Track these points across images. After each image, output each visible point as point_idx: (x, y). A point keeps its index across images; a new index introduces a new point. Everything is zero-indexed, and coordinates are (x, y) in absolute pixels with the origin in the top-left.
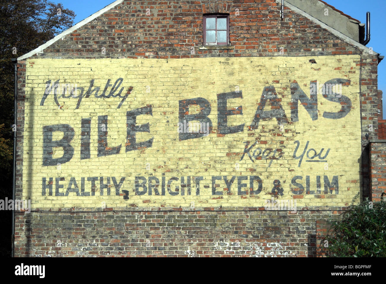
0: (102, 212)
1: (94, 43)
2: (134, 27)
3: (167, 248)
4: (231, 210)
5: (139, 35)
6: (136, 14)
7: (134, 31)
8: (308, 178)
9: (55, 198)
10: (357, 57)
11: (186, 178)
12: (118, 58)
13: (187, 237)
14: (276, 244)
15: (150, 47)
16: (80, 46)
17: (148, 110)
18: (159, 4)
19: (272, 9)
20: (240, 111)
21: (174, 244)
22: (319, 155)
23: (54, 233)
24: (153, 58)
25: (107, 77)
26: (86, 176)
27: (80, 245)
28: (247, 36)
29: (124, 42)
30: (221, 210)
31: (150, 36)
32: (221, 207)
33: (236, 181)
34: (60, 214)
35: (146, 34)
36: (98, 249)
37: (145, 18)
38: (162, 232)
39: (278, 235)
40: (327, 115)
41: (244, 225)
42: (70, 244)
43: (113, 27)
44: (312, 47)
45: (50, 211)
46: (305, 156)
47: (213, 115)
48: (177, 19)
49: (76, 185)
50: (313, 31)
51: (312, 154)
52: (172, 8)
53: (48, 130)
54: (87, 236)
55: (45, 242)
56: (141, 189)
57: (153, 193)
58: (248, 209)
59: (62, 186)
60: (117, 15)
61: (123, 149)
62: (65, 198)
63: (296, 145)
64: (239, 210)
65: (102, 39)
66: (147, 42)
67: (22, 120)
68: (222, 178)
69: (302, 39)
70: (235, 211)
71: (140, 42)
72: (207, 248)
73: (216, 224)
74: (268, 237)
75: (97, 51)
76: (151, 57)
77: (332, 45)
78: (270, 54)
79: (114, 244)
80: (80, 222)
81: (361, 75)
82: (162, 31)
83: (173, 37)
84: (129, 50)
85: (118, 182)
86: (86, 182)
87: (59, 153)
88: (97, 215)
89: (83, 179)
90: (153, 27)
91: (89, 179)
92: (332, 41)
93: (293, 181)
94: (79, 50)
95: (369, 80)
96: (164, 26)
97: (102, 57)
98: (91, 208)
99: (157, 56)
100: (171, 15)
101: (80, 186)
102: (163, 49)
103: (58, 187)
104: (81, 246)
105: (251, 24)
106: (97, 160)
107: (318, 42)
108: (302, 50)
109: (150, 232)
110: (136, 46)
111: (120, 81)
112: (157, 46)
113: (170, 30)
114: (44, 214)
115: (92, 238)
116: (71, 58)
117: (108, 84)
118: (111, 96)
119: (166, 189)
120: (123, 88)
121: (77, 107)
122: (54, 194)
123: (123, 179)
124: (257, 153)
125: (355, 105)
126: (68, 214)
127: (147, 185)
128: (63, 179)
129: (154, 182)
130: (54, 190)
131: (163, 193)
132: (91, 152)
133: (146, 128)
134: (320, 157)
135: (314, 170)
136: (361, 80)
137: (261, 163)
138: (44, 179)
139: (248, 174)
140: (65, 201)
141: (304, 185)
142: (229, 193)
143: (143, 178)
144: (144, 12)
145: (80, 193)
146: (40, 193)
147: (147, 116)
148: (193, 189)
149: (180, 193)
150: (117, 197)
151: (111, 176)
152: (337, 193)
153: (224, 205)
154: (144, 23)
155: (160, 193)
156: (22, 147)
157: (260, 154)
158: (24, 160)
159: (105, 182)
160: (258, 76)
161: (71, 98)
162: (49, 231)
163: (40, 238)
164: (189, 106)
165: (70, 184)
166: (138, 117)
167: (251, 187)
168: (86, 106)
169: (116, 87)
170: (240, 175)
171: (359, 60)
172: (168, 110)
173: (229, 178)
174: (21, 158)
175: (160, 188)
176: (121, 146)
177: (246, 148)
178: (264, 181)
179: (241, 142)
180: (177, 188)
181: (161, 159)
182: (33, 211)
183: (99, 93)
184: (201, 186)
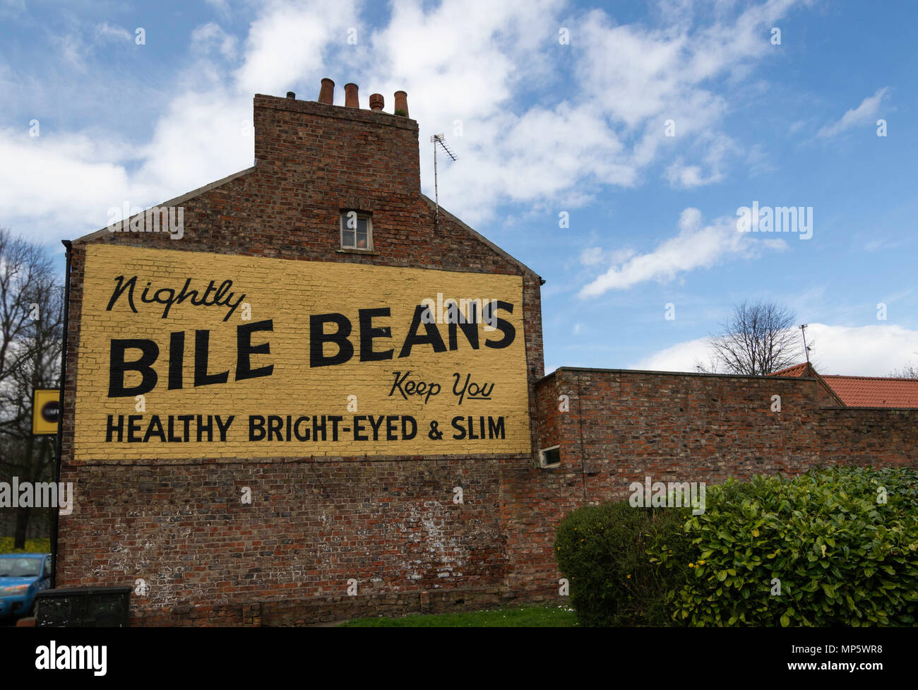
0: (199, 465)
1: (190, 231)
2: (249, 215)
3: (294, 514)
4: (379, 460)
5: (255, 225)
6: (251, 199)
7: (248, 219)
8: (470, 419)
9: (128, 445)
10: (519, 279)
11: (319, 419)
12: (225, 253)
13: (320, 497)
14: (436, 503)
15: (270, 243)
17: (267, 325)
18: (283, 189)
19: (423, 213)
20: (387, 332)
21: (303, 508)
22: (483, 390)
23: (125, 497)
24: (274, 257)
25: (210, 278)
26: (176, 413)
27: (164, 513)
28: (394, 241)
29: (234, 233)
30: (366, 460)
31: (270, 228)
32: (366, 456)
33: (384, 422)
34: (135, 468)
35: (265, 226)
36: (193, 519)
37: (264, 206)
38: (286, 492)
39: (437, 492)
40: (490, 344)
41: (396, 479)
42: (150, 513)
43: (219, 212)
44: (470, 262)
45: (119, 464)
46: (466, 393)
47: (354, 338)
48: (306, 211)
49: (160, 426)
50: (470, 243)
51: (474, 390)
52: (300, 197)
53: (118, 347)
54: (177, 501)
55: (110, 510)
56: (257, 433)
57: (275, 437)
58: (400, 459)
59: (138, 428)
60: (224, 196)
61: (232, 376)
62: (143, 444)
63: (456, 378)
64: (388, 459)
65: (203, 226)
66: (267, 237)
67: (76, 330)
68: (368, 418)
69: (459, 251)
70: (383, 461)
71: (256, 235)
72: (348, 511)
73: (359, 479)
74: (426, 494)
75: (195, 242)
76: (271, 255)
77: (491, 262)
78: (422, 265)
79: (218, 511)
80: (165, 480)
81: (524, 299)
82: (287, 223)
83: (301, 234)
84: (241, 245)
85: (224, 422)
86: (176, 422)
87: (133, 379)
88: (192, 469)
89: (171, 418)
90: (275, 218)
91: (180, 418)
92: (492, 258)
93: (454, 423)
95: (533, 305)
96: (289, 218)
97: (202, 251)
98: (184, 460)
99: (280, 256)
100: (299, 205)
101: (165, 428)
102: (288, 248)
103: (132, 428)
104: (167, 515)
105: (398, 227)
106: (193, 391)
107: (476, 257)
108: (459, 265)
109: (270, 492)
110: (251, 240)
111: (227, 284)
112: (280, 242)
113: (297, 224)
114: (108, 469)
115: (184, 503)
116: (155, 247)
117: (210, 288)
118: (215, 304)
119: (293, 433)
120: (232, 294)
121: (165, 316)
122: (125, 439)
123: (231, 419)
124: (410, 387)
125: (520, 334)
126: (148, 468)
127: (266, 427)
128: (140, 417)
129: (275, 423)
130: (125, 434)
131: (289, 439)
132: (184, 380)
133: (264, 349)
134: (484, 393)
135: (477, 409)
136: (524, 305)
137: (415, 399)
138: (110, 418)
139: (400, 413)
140: (143, 450)
141: (467, 428)
142: (376, 438)
143: (261, 418)
144: (262, 197)
145: (167, 439)
146: (104, 439)
147: (266, 333)
148: (330, 432)
149: (311, 438)
150: (222, 444)
151: (213, 414)
152: (503, 437)
153: (369, 454)
154: (262, 211)
155: (285, 438)
156: (75, 370)
157: (413, 388)
158: (79, 388)
159: (205, 423)
160: (409, 291)
161: (155, 302)
162: (115, 494)
163: (101, 506)
164: (324, 324)
165: (151, 425)
166: (253, 334)
167: (404, 430)
168: (178, 316)
169: (222, 292)
170: (389, 414)
171: (521, 282)
172: (295, 326)
173: (376, 419)
174: (73, 385)
175: (283, 431)
176: (228, 372)
177: (396, 380)
178: (419, 422)
179: (391, 373)
180: (308, 431)
181: (286, 391)
182: (92, 465)
183: (197, 298)
184: (340, 428)
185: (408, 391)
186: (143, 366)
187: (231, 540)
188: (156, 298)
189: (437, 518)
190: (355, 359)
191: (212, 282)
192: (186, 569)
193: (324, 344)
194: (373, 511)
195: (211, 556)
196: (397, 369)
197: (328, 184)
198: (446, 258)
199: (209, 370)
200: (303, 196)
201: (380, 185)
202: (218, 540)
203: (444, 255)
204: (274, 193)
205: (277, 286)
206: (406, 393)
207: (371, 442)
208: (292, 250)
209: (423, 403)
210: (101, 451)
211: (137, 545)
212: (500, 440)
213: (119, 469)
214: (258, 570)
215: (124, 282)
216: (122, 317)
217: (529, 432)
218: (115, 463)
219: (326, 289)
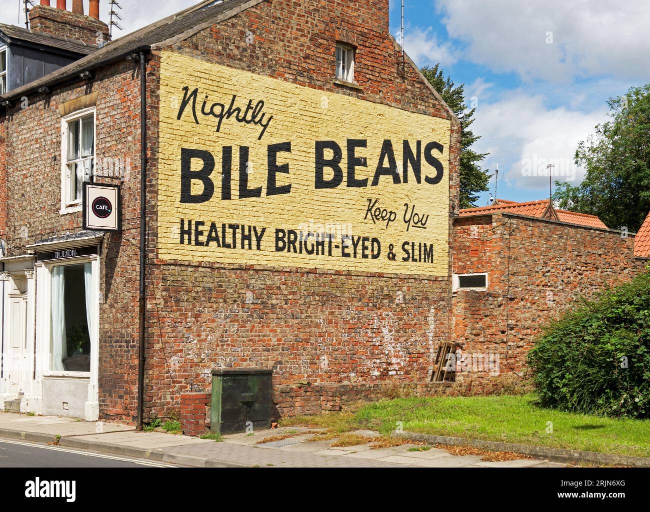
0: (243, 269)
1: (234, 48)
2: (274, 38)
3: (303, 316)
4: (357, 274)
5: (279, 49)
6: (276, 22)
7: (274, 42)
8: (413, 244)
9: (194, 248)
10: (448, 122)
12: (259, 74)
13: (320, 303)
14: (390, 313)
15: (289, 68)
16: (220, 48)
17: (286, 147)
18: (298, 15)
19: (390, 52)
20: (364, 162)
21: (309, 311)
22: (421, 220)
23: (194, 294)
24: (292, 82)
25: (249, 97)
26: (228, 222)
27: (220, 310)
28: (371, 77)
29: (265, 55)
30: (349, 274)
31: (289, 53)
32: (349, 270)
33: (361, 242)
34: (201, 269)
35: (286, 50)
36: (239, 316)
37: (285, 30)
38: (299, 297)
40: (428, 179)
41: (366, 292)
42: (210, 309)
43: (254, 32)
44: (418, 104)
45: (190, 264)
46: (412, 221)
47: (343, 165)
48: (313, 40)
49: (216, 232)
50: (419, 85)
51: (416, 219)
53: (187, 155)
54: (228, 300)
55: (184, 306)
56: (281, 244)
57: (292, 249)
58: (369, 275)
59: (202, 233)
60: (257, 16)
61: (264, 191)
62: (205, 248)
63: (406, 207)
64: (362, 274)
65: (243, 44)
66: (287, 61)
67: (156, 136)
68: (350, 237)
69: (412, 92)
70: (359, 276)
71: (280, 59)
72: (337, 316)
73: (344, 290)
74: (384, 305)
75: (238, 60)
76: (290, 80)
77: (432, 105)
78: (389, 103)
79: (254, 311)
80: (221, 281)
81: (450, 141)
82: (301, 50)
83: (310, 61)
84: (270, 67)
85: (259, 233)
86: (227, 229)
87: (197, 187)
88: (238, 272)
89: (224, 226)
90: (292, 43)
91: (231, 226)
92: (432, 101)
93: (403, 246)
94: (219, 54)
96: (302, 45)
97: (243, 69)
99: (295, 81)
100: (309, 32)
101: (220, 234)
102: (301, 75)
103: (199, 233)
104: (221, 312)
105: (375, 64)
106: (238, 202)
107: (423, 100)
108: (412, 105)
109: (288, 297)
110: (276, 62)
111: (261, 104)
112: (296, 68)
113: (307, 51)
114: (182, 268)
115: (233, 302)
117: (249, 107)
118: (252, 123)
119: (303, 246)
120: (264, 114)
121: (218, 130)
122: (193, 242)
123: (264, 230)
124: (377, 213)
125: (446, 172)
126: (209, 270)
127: (286, 240)
128: (202, 223)
129: (292, 237)
130: (193, 237)
131: (301, 252)
132: (233, 192)
133: (285, 169)
134: (422, 223)
135: (418, 236)
136: (451, 147)
137: (381, 223)
138: (182, 222)
139: (371, 235)
140: (206, 253)
141: (410, 252)
142: (355, 256)
143: (283, 231)
144: (284, 21)
145: (221, 244)
146: (179, 241)
147: (286, 154)
148: (326, 249)
149: (315, 252)
150: (258, 252)
151: (252, 225)
152: (432, 262)
153: (351, 269)
154: (284, 35)
155: (298, 251)
156: (157, 175)
157: (379, 214)
158: (160, 192)
159: (246, 233)
160: (379, 126)
161: (211, 115)
162: (187, 291)
163: (178, 301)
164: (324, 149)
165: (211, 231)
166: (278, 154)
167: (373, 250)
168: (226, 131)
169: (257, 111)
170: (364, 236)
171: (449, 126)
172: (305, 149)
173: (356, 238)
174: (155, 189)
175: (297, 245)
176: (261, 187)
177: (369, 206)
178: (382, 244)
179: (365, 199)
180: (313, 245)
181: (300, 209)
182: (170, 265)
183: (240, 115)
184: (333, 245)
185: (376, 216)
186: (204, 175)
187: (264, 336)
188: (212, 112)
189: (390, 326)
190: (344, 184)
191: (251, 101)
192: (234, 360)
193: (325, 168)
194: (352, 318)
195: (251, 349)
196: (370, 196)
197: (328, 14)
198: (404, 98)
199: (249, 184)
200: (312, 23)
201: (363, 21)
202: (255, 336)
203: (403, 95)
204: (291, 17)
205: (294, 110)
206: (375, 218)
207: (352, 258)
208: (303, 76)
209: (385, 228)
210: (176, 252)
211: (202, 337)
212: (430, 265)
213: (190, 269)
214: (280, 363)
215: (189, 93)
216: (188, 127)
217: (447, 259)
218: (187, 263)
219: (326, 117)
